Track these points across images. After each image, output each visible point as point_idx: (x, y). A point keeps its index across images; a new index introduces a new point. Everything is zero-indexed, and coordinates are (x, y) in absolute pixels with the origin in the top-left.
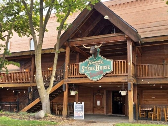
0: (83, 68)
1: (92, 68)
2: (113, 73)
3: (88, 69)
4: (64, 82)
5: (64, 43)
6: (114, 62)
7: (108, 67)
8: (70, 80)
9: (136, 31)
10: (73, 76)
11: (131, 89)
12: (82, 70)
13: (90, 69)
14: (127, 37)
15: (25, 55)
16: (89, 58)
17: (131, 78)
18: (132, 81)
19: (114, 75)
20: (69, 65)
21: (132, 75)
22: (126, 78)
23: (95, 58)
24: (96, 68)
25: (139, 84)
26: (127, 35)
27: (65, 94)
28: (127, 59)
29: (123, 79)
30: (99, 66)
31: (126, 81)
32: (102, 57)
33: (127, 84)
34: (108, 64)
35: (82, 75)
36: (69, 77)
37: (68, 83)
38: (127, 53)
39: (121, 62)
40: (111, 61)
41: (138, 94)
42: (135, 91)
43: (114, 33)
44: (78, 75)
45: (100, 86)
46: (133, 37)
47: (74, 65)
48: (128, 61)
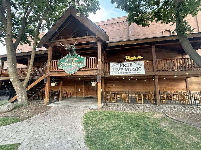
0: (62, 63)
1: (69, 64)
2: (86, 68)
3: (66, 64)
4: (46, 76)
5: (45, 43)
6: (87, 59)
7: (82, 63)
8: (51, 73)
9: (105, 32)
10: (54, 71)
11: (100, 81)
12: (61, 66)
13: (67, 64)
14: (97, 38)
15: (21, 55)
16: (67, 56)
17: (100, 72)
18: (101, 74)
19: (86, 69)
20: (51, 62)
21: (101, 69)
22: (96, 72)
23: (72, 56)
24: (72, 64)
25: (106, 77)
26: (97, 36)
27: (47, 85)
28: (97, 56)
29: (94, 73)
30: (74, 62)
31: (96, 74)
32: (77, 55)
33: (97, 77)
34: (82, 60)
35: (61, 69)
36: (50, 71)
37: (49, 76)
38: (97, 53)
39: (93, 59)
40: (85, 58)
41: (105, 83)
42: (103, 81)
43: (87, 36)
44: (57, 70)
45: (79, 79)
46: (102, 37)
47: (54, 61)
48: (98, 58)
